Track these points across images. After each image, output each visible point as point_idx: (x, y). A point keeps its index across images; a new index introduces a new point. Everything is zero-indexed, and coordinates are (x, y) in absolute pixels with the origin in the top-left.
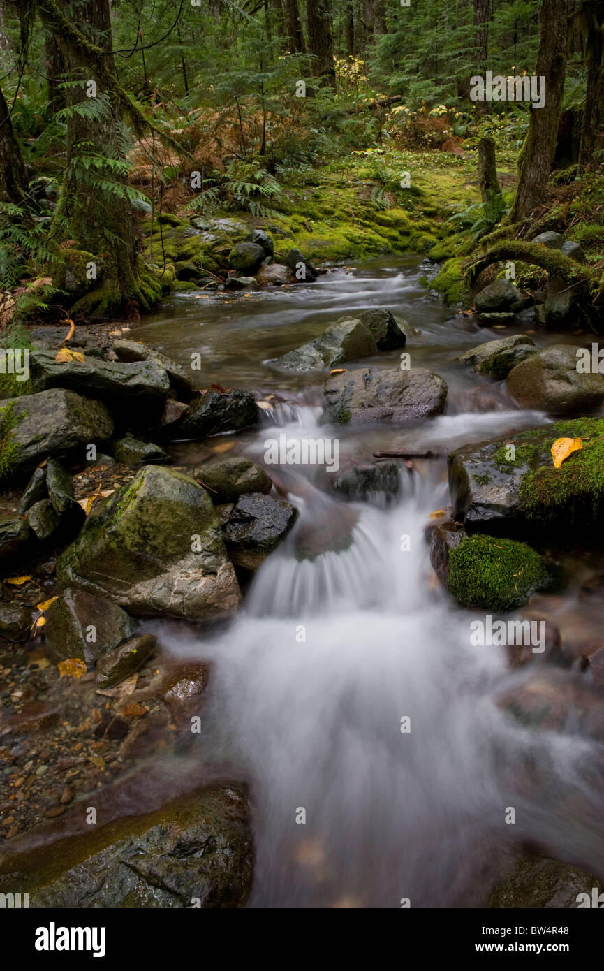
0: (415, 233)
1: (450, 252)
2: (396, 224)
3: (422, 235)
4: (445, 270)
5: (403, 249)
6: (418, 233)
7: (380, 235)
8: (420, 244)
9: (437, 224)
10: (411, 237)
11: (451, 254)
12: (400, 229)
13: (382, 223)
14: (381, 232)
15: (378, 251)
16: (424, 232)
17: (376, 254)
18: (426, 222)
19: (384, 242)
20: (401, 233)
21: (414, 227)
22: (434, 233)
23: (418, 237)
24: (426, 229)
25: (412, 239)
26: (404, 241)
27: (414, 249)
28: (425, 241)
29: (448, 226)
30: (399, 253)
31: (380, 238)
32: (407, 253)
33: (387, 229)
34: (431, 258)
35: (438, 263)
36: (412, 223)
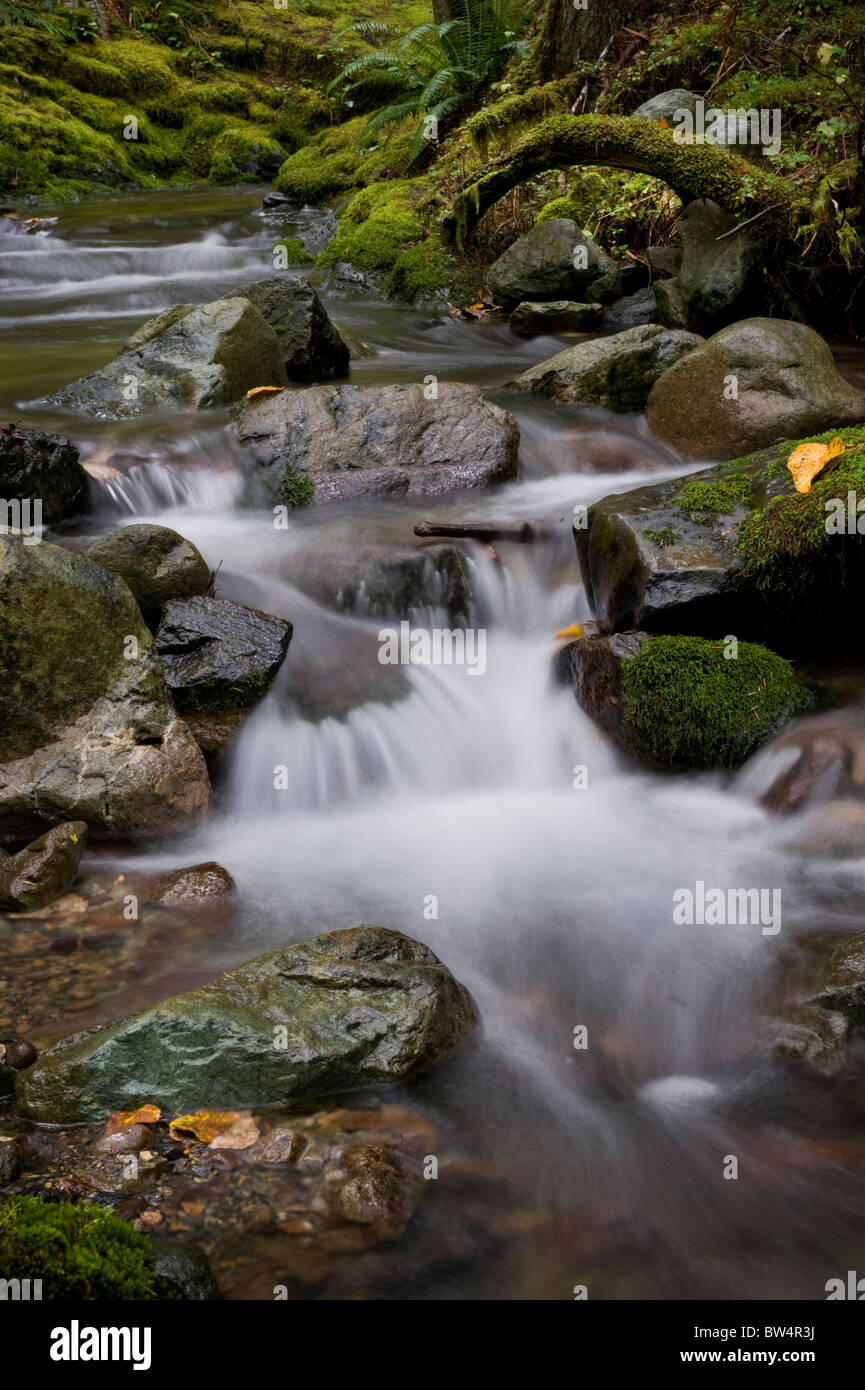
0: (201, 118)
1: (348, 170)
2: (136, 89)
3: (222, 127)
4: (359, 218)
5: (166, 169)
6: (211, 118)
7: (87, 121)
8: (220, 155)
9: (269, 92)
10: (187, 130)
11: (352, 179)
12: (151, 103)
13: (89, 82)
14: (89, 112)
15: (88, 174)
16: (228, 118)
17: (84, 185)
18: (232, 84)
19: (102, 146)
20: (155, 117)
21: (194, 99)
22: (263, 121)
23: (212, 133)
24: (235, 106)
25: (192, 140)
26: (168, 145)
27: (202, 170)
28: (236, 145)
29: (304, 99)
30: (152, 180)
31: (89, 132)
32: (181, 182)
33: (110, 103)
34: (288, 190)
35: (312, 204)
36: (185, 86)
